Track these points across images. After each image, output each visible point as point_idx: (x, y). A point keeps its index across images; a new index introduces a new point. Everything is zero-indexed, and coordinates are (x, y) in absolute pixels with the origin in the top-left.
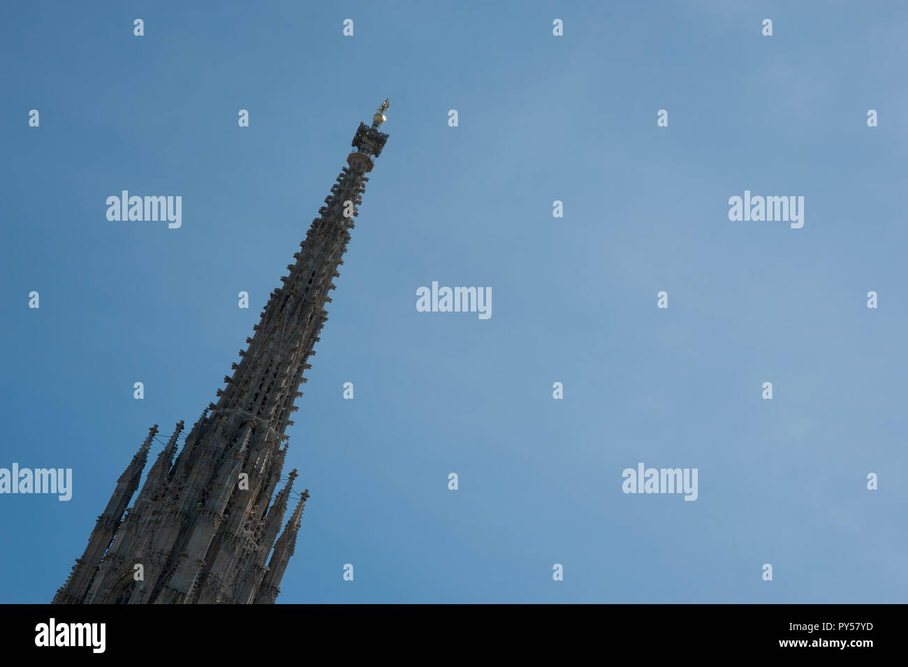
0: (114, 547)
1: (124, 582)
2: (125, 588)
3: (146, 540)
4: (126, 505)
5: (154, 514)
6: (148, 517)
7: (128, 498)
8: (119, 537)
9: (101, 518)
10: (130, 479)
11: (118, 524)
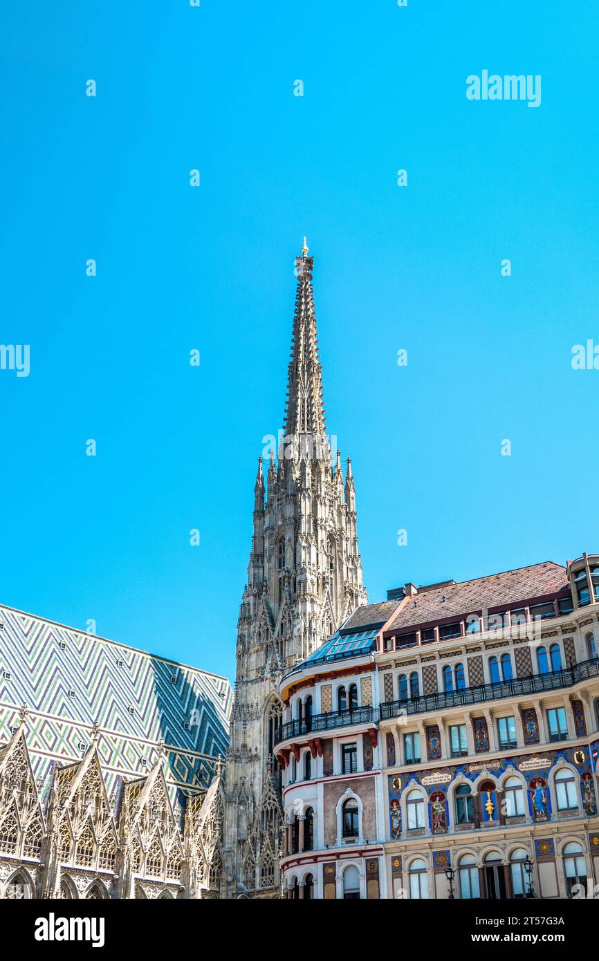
0: (267, 524)
1: (279, 538)
2: (281, 541)
3: (280, 515)
4: (263, 502)
5: (278, 500)
6: (276, 504)
7: (263, 498)
8: (267, 519)
9: (255, 513)
10: (260, 492)
11: (263, 512)
